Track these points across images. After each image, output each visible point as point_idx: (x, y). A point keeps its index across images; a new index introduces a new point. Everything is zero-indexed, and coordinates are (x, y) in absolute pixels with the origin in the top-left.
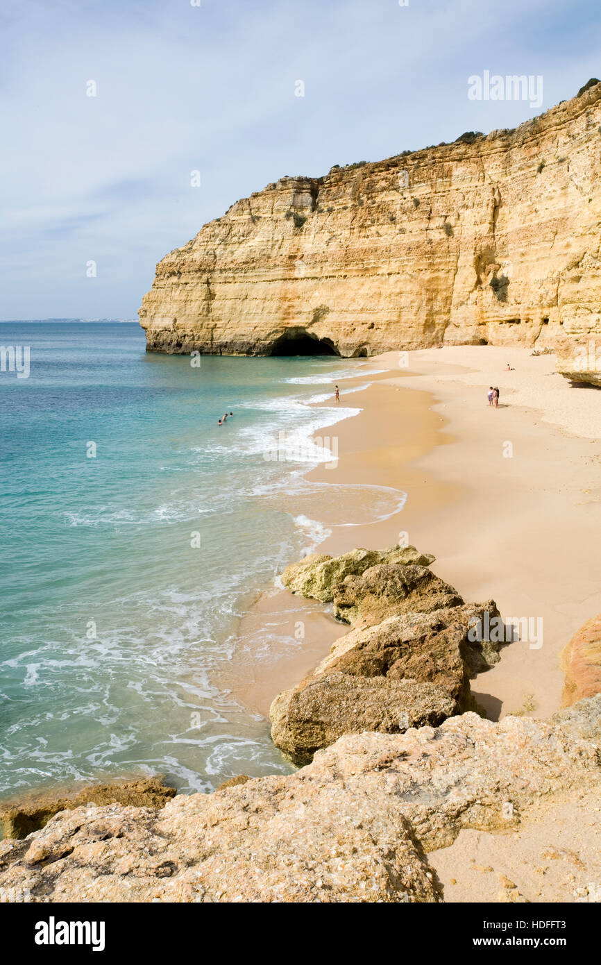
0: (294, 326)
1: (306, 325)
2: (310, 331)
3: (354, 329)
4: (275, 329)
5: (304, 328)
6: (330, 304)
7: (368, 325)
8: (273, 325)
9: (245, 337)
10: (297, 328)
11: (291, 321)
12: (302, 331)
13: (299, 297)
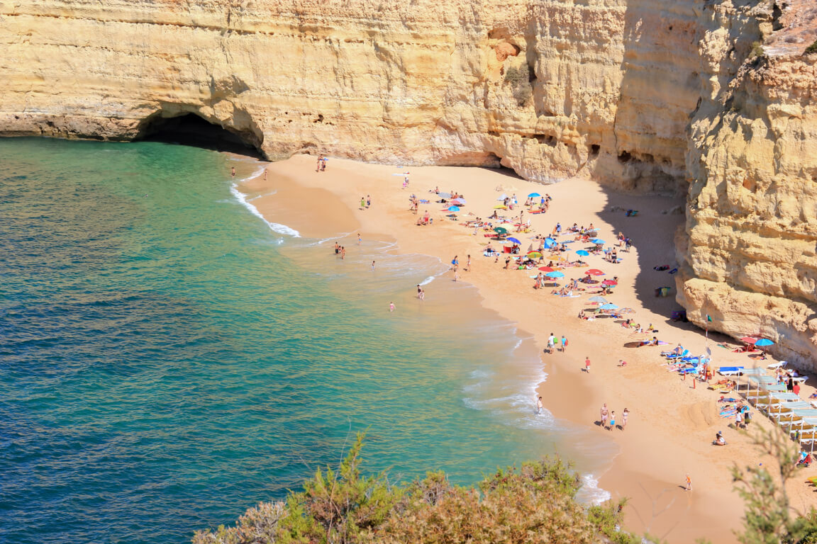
0: (177, 101)
1: (200, 103)
2: (207, 111)
3: (290, 121)
4: (144, 102)
5: (197, 107)
6: (246, 77)
7: (313, 118)
8: (138, 95)
9: (86, 112)
10: (182, 104)
11: (171, 92)
12: (193, 110)
13: (188, 56)
